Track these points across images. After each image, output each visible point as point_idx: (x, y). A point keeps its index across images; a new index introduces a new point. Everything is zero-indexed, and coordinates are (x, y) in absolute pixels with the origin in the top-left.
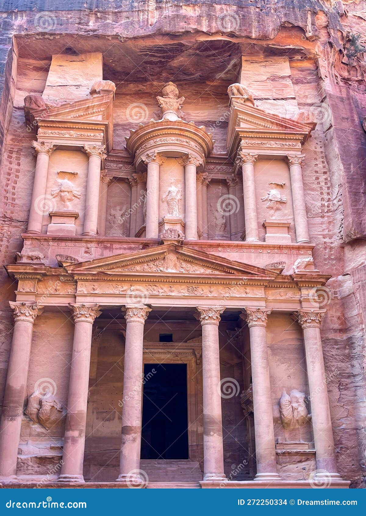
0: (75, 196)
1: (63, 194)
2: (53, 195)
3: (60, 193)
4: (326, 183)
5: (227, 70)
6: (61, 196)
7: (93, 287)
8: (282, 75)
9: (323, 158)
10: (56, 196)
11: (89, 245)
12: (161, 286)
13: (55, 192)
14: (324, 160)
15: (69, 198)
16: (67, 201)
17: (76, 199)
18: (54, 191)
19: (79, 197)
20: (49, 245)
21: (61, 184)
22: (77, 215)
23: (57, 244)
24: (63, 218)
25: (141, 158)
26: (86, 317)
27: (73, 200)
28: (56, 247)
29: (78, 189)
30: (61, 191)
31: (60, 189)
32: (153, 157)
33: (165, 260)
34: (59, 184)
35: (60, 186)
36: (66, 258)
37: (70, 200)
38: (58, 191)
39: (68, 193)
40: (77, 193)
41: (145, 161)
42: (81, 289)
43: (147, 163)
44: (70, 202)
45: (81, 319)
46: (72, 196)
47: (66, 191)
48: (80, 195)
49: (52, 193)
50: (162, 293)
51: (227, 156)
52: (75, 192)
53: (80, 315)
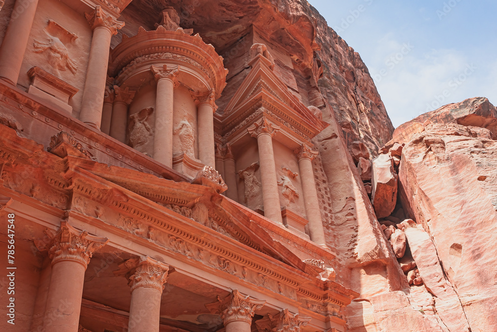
0: (68, 66)
1: (52, 54)
2: (37, 48)
3: (49, 51)
4: (326, 193)
5: (224, 32)
6: (49, 56)
8: (285, 65)
9: (320, 165)
10: (41, 52)
11: (93, 144)
13: (40, 46)
14: (322, 167)
15: (62, 64)
16: (57, 67)
17: (68, 71)
18: (38, 43)
19: (74, 70)
20: (31, 115)
21: (52, 40)
22: (76, 91)
23: (46, 119)
24: (52, 86)
25: (151, 67)
26: (84, 256)
27: (65, 70)
28: (43, 123)
29: (74, 60)
30: (51, 49)
31: (50, 46)
32: (172, 73)
33: (193, 209)
34: (49, 38)
35: (50, 42)
36: (76, 145)
37: (61, 69)
38: (47, 46)
39: (62, 57)
40: (72, 64)
41: (157, 73)
42: (77, 206)
43: (159, 77)
44: (61, 71)
45: (75, 256)
46: (65, 64)
47: (58, 53)
48: (76, 70)
49: (36, 44)
50: (189, 256)
51: (221, 121)
52: (71, 62)
53: (75, 250)
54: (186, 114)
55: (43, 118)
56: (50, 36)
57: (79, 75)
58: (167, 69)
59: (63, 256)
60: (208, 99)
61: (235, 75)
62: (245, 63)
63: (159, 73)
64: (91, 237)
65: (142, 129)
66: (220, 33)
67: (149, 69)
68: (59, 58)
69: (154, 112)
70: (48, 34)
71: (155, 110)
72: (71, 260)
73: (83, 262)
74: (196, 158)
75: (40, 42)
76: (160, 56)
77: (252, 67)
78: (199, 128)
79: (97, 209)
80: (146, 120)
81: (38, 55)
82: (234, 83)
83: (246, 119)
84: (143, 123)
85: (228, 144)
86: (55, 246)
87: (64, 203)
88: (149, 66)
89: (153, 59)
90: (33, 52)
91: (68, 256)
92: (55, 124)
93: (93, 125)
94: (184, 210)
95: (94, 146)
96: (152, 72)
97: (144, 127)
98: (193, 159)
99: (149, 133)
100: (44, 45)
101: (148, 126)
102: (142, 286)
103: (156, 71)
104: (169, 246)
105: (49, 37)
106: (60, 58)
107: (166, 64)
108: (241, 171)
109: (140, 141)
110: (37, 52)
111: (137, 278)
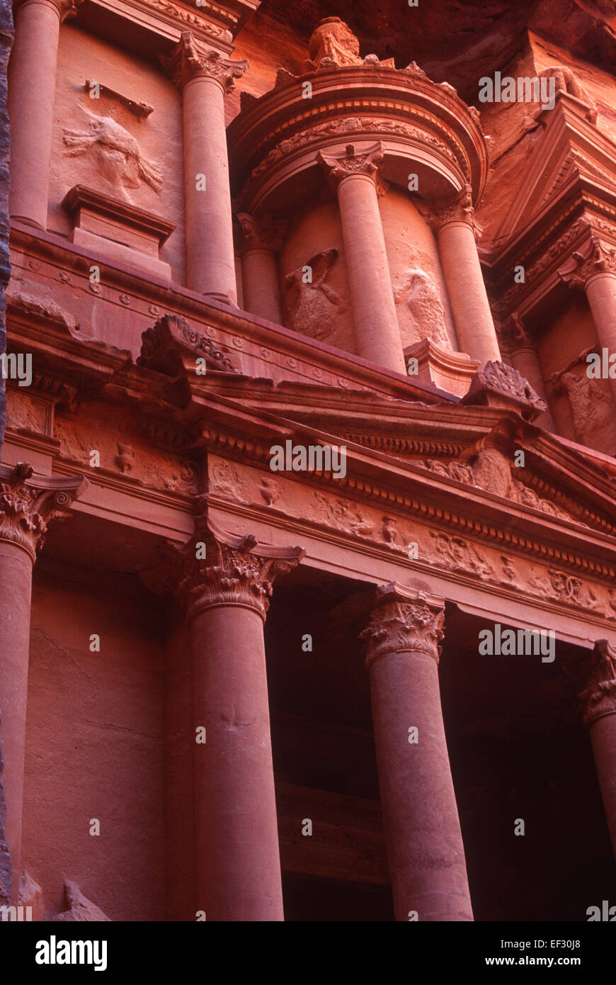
0: (143, 177)
1: (107, 154)
2: (72, 146)
3: (98, 148)
6: (101, 160)
7: (263, 488)
10: (82, 154)
11: (229, 341)
12: (477, 549)
13: (77, 140)
15: (129, 175)
16: (121, 182)
17: (146, 188)
18: (73, 134)
19: (156, 184)
20: (89, 291)
21: (100, 124)
22: (170, 230)
23: (121, 297)
24: (118, 225)
25: (319, 154)
26: (256, 592)
27: (139, 187)
28: (117, 307)
29: (152, 162)
30: (101, 143)
31: (97, 137)
32: (368, 162)
33: (475, 465)
34: (93, 121)
35: (98, 130)
36: (199, 342)
37: (130, 184)
38: (92, 140)
39: (127, 158)
40: (151, 171)
41: (334, 167)
42: (220, 483)
43: (340, 177)
44: (129, 190)
45: (237, 595)
46: (136, 173)
47: (118, 149)
48: (160, 182)
49: (68, 138)
50: (484, 572)
51: (490, 263)
52: (147, 167)
53: (236, 580)
54: (415, 253)
55: (115, 296)
56: (94, 117)
57: (169, 194)
58: (356, 154)
59: (211, 597)
60: (459, 210)
61: (506, 153)
62: (525, 120)
63: (339, 167)
64: (263, 548)
65: (320, 302)
66: (451, 62)
67: (316, 162)
68: (121, 161)
69: (341, 259)
70: (90, 113)
71: (344, 252)
72: (232, 604)
73: (256, 606)
74: (455, 350)
75: (74, 131)
76: (334, 128)
77: (544, 125)
78: (449, 283)
79: (265, 484)
80: (325, 281)
81: (77, 161)
82: (506, 171)
83: (551, 249)
84: (320, 289)
85: (515, 316)
86: (189, 577)
87: (192, 479)
88: (313, 155)
89: (318, 138)
90: (66, 156)
91: (221, 595)
92: (142, 305)
93: (223, 299)
94: (454, 470)
95: (233, 346)
96: (322, 167)
97: (323, 297)
98: (450, 354)
99: (336, 308)
100: (86, 137)
101: (332, 292)
102: (391, 650)
103: (329, 162)
104: (436, 556)
105: (94, 119)
106: (125, 161)
107: (351, 144)
108: (557, 373)
109: (319, 330)
110: (73, 156)
111: (376, 634)
